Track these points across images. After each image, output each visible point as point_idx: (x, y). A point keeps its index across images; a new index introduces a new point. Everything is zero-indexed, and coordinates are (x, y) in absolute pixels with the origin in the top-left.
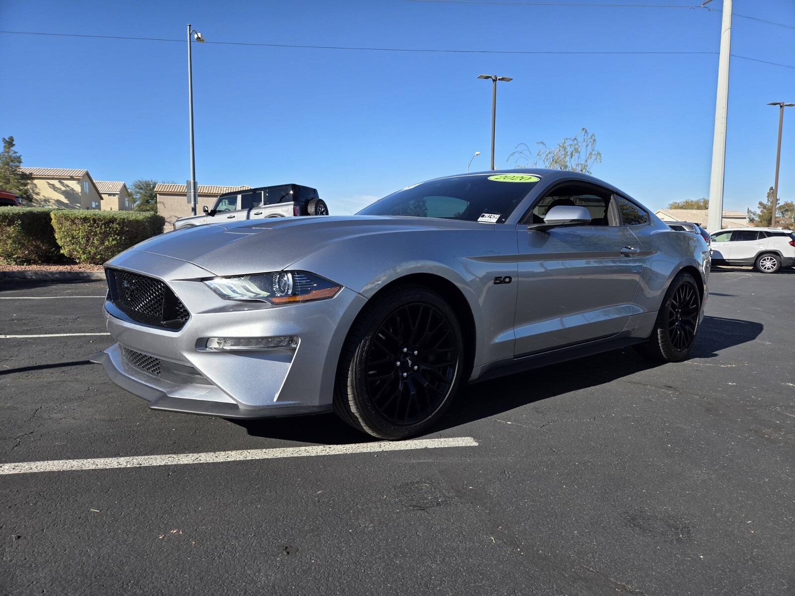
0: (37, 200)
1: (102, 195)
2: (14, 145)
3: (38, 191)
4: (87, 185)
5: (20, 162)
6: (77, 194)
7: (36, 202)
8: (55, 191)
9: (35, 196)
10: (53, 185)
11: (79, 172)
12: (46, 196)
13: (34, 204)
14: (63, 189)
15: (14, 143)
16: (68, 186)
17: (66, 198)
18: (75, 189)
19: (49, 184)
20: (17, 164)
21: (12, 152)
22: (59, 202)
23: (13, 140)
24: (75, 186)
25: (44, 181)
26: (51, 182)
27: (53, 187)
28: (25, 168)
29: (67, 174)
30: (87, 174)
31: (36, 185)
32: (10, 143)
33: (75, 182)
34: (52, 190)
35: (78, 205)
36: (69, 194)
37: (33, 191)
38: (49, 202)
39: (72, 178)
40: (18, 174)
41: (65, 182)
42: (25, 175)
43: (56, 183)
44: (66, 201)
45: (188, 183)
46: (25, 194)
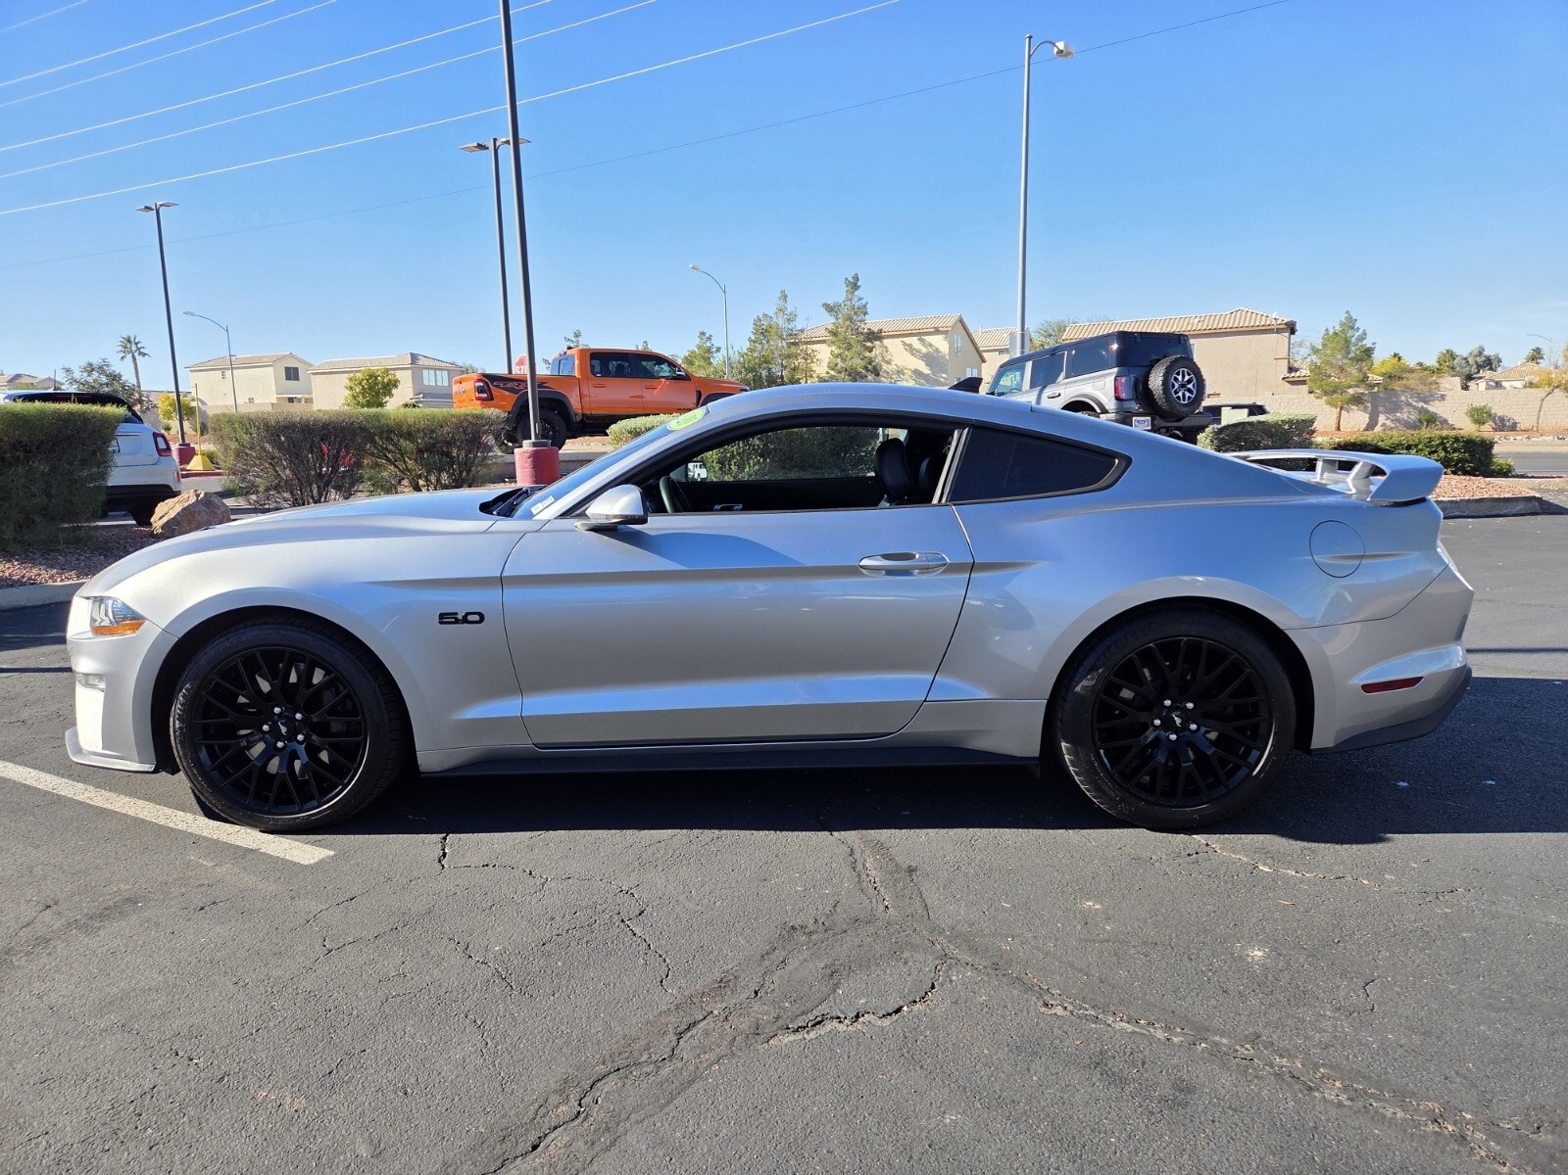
0: (887, 373)
1: (984, 354)
2: (859, 287)
3: (889, 357)
4: (960, 340)
5: (865, 314)
6: (943, 357)
7: (885, 375)
8: (913, 354)
9: (885, 367)
10: (910, 345)
11: (948, 322)
12: (899, 364)
13: (882, 379)
14: (924, 350)
15: (859, 284)
16: (931, 345)
17: (927, 365)
18: (941, 349)
19: (905, 344)
20: (862, 317)
21: (856, 299)
22: (917, 373)
23: (858, 280)
24: (940, 343)
25: (898, 340)
26: (908, 340)
27: (910, 348)
28: (872, 323)
29: (930, 325)
30: (961, 321)
31: (886, 348)
32: (854, 285)
33: (940, 337)
34: (909, 354)
35: (944, 375)
36: (932, 359)
37: (883, 358)
38: (903, 374)
39: (937, 331)
40: (862, 333)
41: (927, 338)
42: (873, 333)
43: (914, 341)
44: (926, 370)
45: (1012, 335)
46: (870, 364)
